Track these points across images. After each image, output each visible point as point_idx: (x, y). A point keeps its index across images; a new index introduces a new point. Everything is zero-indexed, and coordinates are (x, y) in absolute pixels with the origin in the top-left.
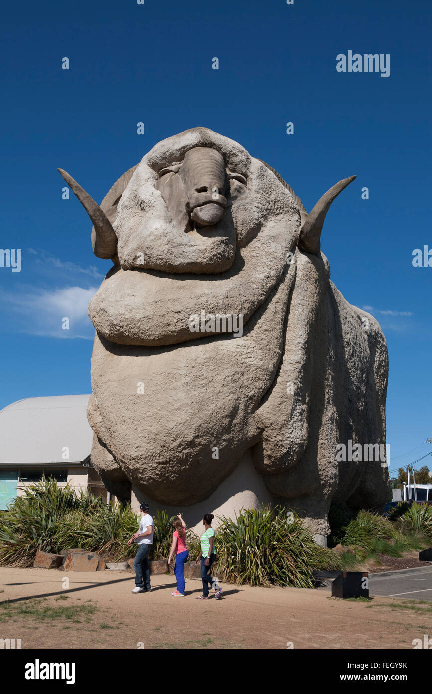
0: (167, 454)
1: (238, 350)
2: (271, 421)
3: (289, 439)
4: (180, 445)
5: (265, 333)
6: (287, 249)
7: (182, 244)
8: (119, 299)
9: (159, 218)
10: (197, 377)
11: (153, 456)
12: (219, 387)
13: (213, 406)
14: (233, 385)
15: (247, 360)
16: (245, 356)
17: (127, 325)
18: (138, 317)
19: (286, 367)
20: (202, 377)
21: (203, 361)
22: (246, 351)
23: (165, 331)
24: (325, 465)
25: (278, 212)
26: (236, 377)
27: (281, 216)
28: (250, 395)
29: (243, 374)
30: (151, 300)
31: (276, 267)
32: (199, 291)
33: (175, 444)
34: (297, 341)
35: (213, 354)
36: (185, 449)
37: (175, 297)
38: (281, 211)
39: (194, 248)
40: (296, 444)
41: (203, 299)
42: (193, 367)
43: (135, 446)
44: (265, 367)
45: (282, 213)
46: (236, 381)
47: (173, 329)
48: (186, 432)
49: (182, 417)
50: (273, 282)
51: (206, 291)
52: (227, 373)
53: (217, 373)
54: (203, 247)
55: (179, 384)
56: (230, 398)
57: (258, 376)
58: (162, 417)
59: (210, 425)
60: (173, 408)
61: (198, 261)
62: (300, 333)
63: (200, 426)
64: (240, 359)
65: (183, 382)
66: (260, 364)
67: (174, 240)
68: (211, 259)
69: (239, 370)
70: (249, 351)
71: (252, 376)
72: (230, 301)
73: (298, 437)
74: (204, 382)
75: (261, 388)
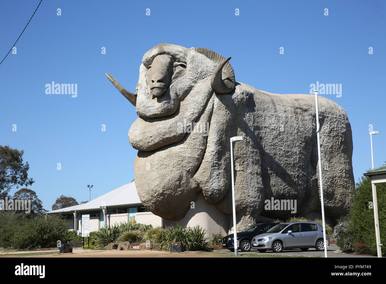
0: (155, 199)
1: (180, 150)
2: (200, 181)
3: (211, 188)
4: (158, 195)
5: (193, 140)
6: (205, 97)
7: (149, 107)
8: (132, 132)
9: (142, 94)
10: (162, 165)
11: (149, 200)
12: (171, 168)
13: (169, 177)
14: (178, 166)
15: (184, 155)
16: (183, 153)
17: (136, 144)
18: (138, 140)
19: (207, 154)
20: (164, 165)
21: (164, 157)
22: (183, 150)
23: (148, 145)
24: (245, 197)
25: (203, 77)
26: (179, 162)
27: (206, 78)
28: (187, 170)
29: (182, 161)
30: (142, 132)
31: (197, 108)
32: (158, 127)
33: (156, 195)
34: (212, 141)
35: (168, 154)
36: (161, 196)
37: (150, 130)
38: (206, 76)
39: (154, 108)
40: (215, 190)
41: (159, 131)
42: (160, 160)
43: (143, 196)
44: (193, 157)
45: (206, 77)
46: (180, 164)
47: (151, 144)
48: (159, 189)
49: (156, 183)
50: (196, 115)
51: (161, 126)
52: (175, 161)
53: (170, 162)
54: (157, 107)
55: (154, 169)
56: (177, 172)
57: (190, 161)
58: (149, 183)
59: (169, 185)
60: (153, 179)
61: (156, 113)
62: (214, 137)
63: (164, 186)
64: (180, 154)
65: (156, 167)
66: (190, 155)
67: (146, 105)
68: (162, 111)
69: (180, 159)
70: (185, 150)
71: (187, 161)
72: (171, 129)
73: (216, 186)
74: (164, 167)
75: (192, 166)
